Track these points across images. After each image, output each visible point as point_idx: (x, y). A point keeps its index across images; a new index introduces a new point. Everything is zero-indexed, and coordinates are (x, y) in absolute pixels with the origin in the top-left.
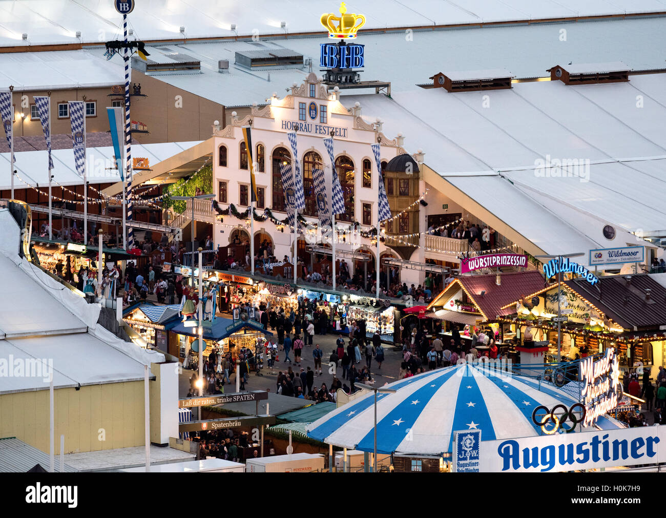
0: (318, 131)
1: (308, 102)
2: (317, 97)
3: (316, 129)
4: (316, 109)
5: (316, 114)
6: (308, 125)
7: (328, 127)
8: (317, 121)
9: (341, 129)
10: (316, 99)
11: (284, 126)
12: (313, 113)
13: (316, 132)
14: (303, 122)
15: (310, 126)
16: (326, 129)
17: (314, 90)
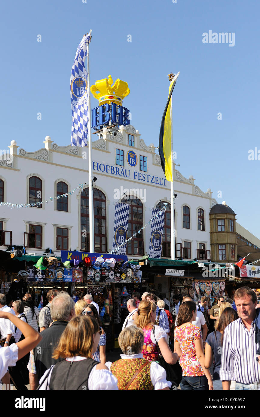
0: (137, 178)
1: (126, 150)
2: (136, 146)
3: (135, 175)
4: (135, 158)
5: (135, 162)
6: (126, 170)
7: (148, 175)
8: (137, 168)
9: (161, 179)
10: (135, 148)
11: (96, 168)
12: (132, 161)
13: (135, 178)
14: (120, 167)
15: (128, 172)
16: (146, 177)
17: (133, 140)
